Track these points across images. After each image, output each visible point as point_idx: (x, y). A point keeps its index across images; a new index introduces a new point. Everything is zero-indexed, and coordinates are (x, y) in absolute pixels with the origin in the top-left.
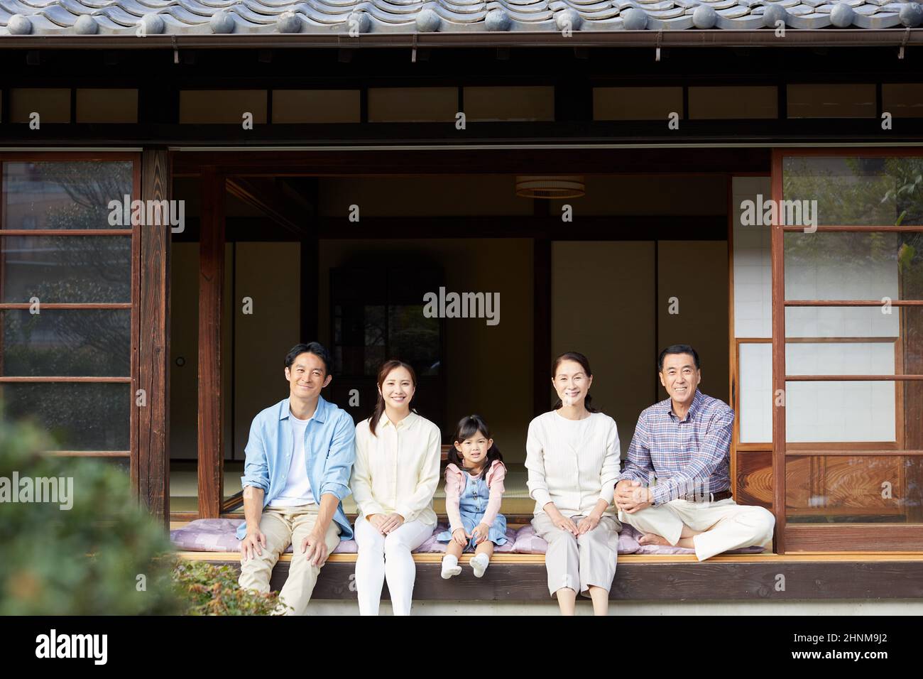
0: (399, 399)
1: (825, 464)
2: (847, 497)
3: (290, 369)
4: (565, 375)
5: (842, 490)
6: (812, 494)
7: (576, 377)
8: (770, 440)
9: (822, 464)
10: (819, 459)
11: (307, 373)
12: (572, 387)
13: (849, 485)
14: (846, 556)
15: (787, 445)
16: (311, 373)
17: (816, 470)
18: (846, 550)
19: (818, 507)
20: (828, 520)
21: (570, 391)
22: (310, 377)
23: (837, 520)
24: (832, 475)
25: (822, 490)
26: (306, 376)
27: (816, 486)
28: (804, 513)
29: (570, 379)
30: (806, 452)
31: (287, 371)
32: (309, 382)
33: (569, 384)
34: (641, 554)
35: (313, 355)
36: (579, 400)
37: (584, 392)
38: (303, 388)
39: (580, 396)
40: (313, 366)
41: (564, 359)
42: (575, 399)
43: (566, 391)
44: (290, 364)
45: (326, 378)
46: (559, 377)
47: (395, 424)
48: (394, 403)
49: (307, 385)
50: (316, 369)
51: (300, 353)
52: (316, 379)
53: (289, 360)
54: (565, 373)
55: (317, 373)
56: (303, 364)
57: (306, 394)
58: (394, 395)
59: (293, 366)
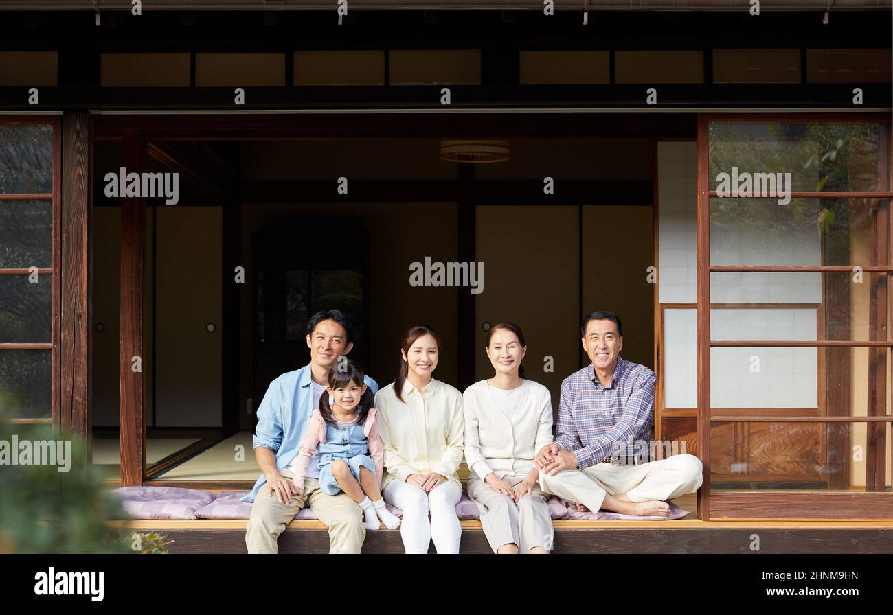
0: (425, 367)
1: (749, 431)
2: (770, 463)
3: (311, 336)
4: (499, 344)
5: (765, 456)
6: (736, 460)
7: (509, 346)
8: (695, 406)
9: (746, 430)
10: (743, 425)
11: (327, 339)
12: (505, 355)
13: (772, 451)
14: (769, 523)
15: (712, 411)
16: (331, 340)
17: (740, 437)
18: (769, 517)
19: (742, 473)
20: (751, 486)
21: (504, 360)
22: (329, 345)
23: (760, 486)
24: (755, 440)
25: (745, 456)
26: (325, 343)
27: (739, 452)
28: (728, 480)
29: (504, 348)
30: (731, 418)
31: (308, 338)
32: (328, 350)
33: (503, 352)
34: (567, 519)
35: (333, 323)
36: (513, 369)
37: (518, 361)
38: (323, 356)
39: (514, 364)
40: (333, 334)
41: (498, 328)
42: (508, 368)
43: (500, 360)
44: (310, 332)
45: (346, 346)
46: (492, 346)
47: (420, 391)
48: (420, 371)
49: (327, 352)
50: (335, 336)
51: (320, 321)
52: (336, 346)
53: (309, 327)
54: (498, 342)
55: (337, 341)
56: (323, 332)
57: (326, 362)
58: (420, 363)
59: (314, 334)
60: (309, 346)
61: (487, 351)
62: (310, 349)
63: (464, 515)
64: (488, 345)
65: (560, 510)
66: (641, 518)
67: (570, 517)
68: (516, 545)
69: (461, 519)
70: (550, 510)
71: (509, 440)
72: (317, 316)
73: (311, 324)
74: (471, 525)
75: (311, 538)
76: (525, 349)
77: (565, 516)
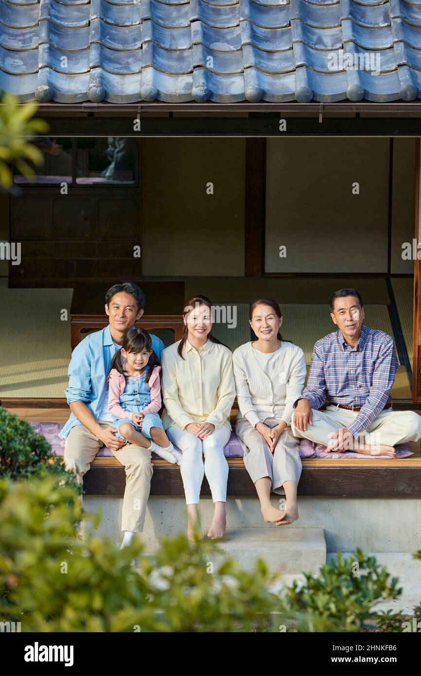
0: (201, 331)
3: (108, 306)
4: (260, 317)
7: (268, 318)
11: (122, 308)
12: (265, 326)
16: (124, 310)
22: (124, 313)
26: (120, 312)
29: (264, 320)
31: (106, 307)
32: (123, 317)
33: (263, 323)
34: (315, 458)
35: (127, 295)
36: (273, 336)
37: (276, 329)
38: (119, 322)
39: (272, 333)
40: (126, 304)
41: (259, 304)
42: (268, 336)
43: (262, 329)
44: (108, 301)
45: (138, 312)
46: (254, 319)
47: (197, 350)
48: (197, 335)
49: (122, 319)
50: (128, 306)
51: (115, 293)
52: (129, 314)
53: (107, 298)
54: (259, 315)
55: (129, 309)
56: (118, 303)
57: (122, 327)
58: (197, 328)
59: (111, 304)
60: (108, 314)
61: (251, 323)
62: (108, 316)
63: (231, 454)
64: (251, 318)
65: (308, 451)
66: (374, 457)
67: (316, 456)
68: (270, 478)
69: (228, 458)
70: (300, 452)
71: (269, 393)
72: (113, 289)
73: (108, 296)
74: (236, 463)
75: (111, 473)
76: (281, 319)
77: (313, 455)
